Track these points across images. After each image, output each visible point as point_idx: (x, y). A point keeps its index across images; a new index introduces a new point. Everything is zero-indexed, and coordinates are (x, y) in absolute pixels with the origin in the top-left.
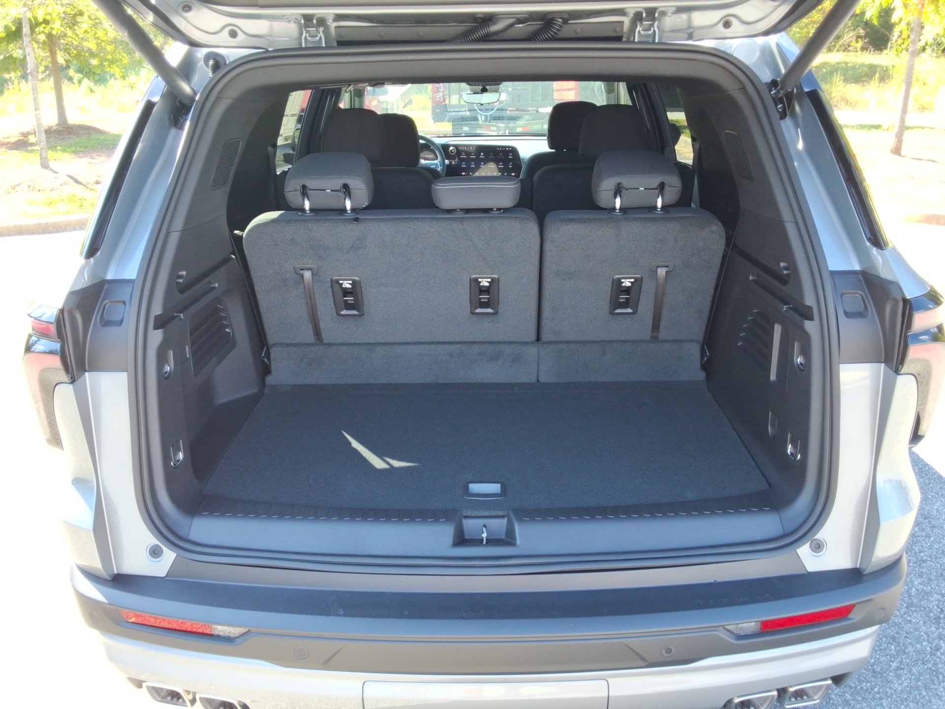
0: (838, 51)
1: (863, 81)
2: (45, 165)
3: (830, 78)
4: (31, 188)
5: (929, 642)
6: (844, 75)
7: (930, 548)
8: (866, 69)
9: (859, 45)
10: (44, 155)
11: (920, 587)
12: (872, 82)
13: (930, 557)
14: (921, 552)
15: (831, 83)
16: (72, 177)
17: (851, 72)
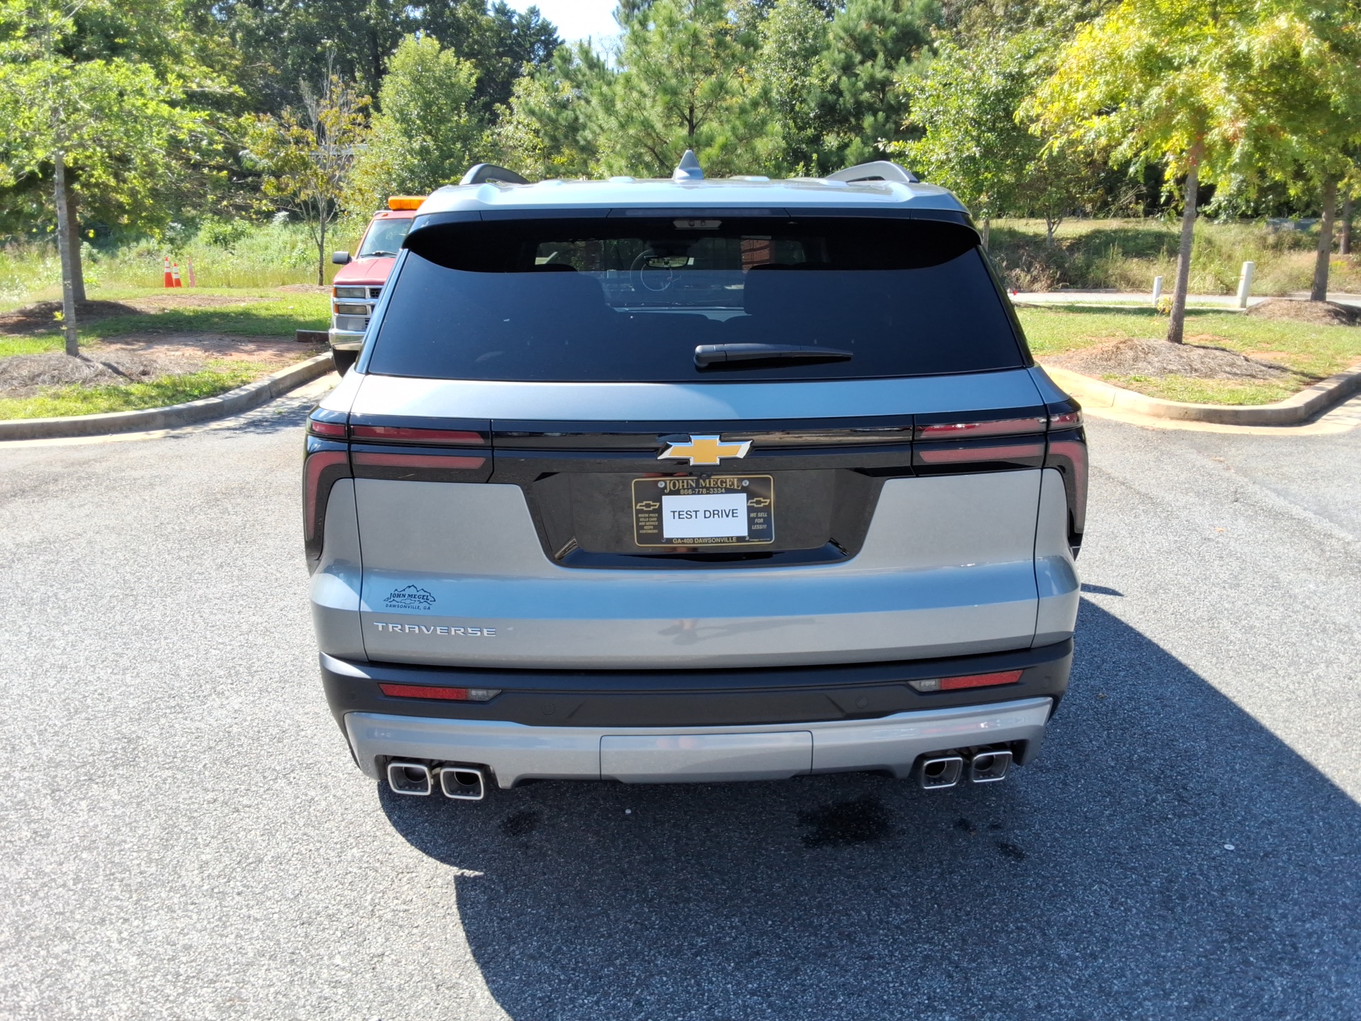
0: (1114, 216)
1: (1147, 255)
2: (72, 350)
3: (1106, 251)
4: (56, 380)
5: (1145, 796)
6: (1124, 247)
7: (1159, 722)
8: (1150, 240)
9: (1141, 208)
10: (72, 338)
11: (1143, 754)
12: (1161, 256)
13: (1158, 730)
14: (1147, 726)
15: (1106, 256)
16: (110, 366)
17: (1132, 244)
